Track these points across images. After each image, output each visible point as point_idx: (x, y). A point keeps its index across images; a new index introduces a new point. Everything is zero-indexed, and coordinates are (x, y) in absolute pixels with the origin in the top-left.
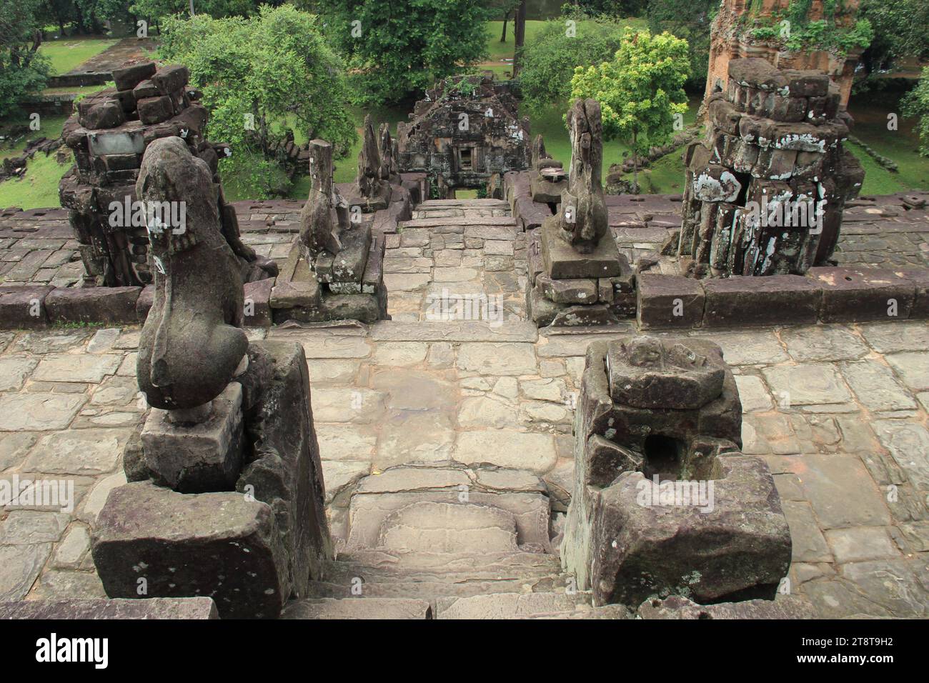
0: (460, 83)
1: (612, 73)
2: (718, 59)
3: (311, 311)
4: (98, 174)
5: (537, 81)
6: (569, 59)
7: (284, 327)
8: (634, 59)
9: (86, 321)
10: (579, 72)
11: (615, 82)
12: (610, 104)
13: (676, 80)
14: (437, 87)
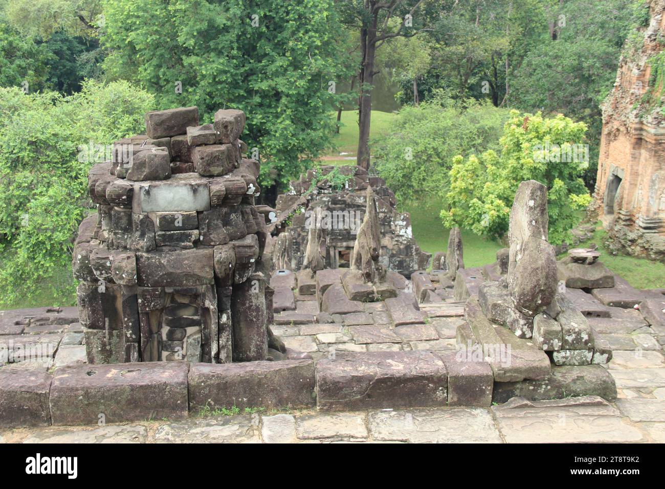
0: (331, 174)
1: (498, 163)
2: (612, 144)
3: (540, 385)
4: (142, 235)
5: (400, 174)
6: (435, 149)
7: (512, 405)
8: (525, 145)
9: (241, 407)
10: (459, 162)
11: (504, 173)
12: (499, 197)
13: (575, 169)
14: (303, 178)
